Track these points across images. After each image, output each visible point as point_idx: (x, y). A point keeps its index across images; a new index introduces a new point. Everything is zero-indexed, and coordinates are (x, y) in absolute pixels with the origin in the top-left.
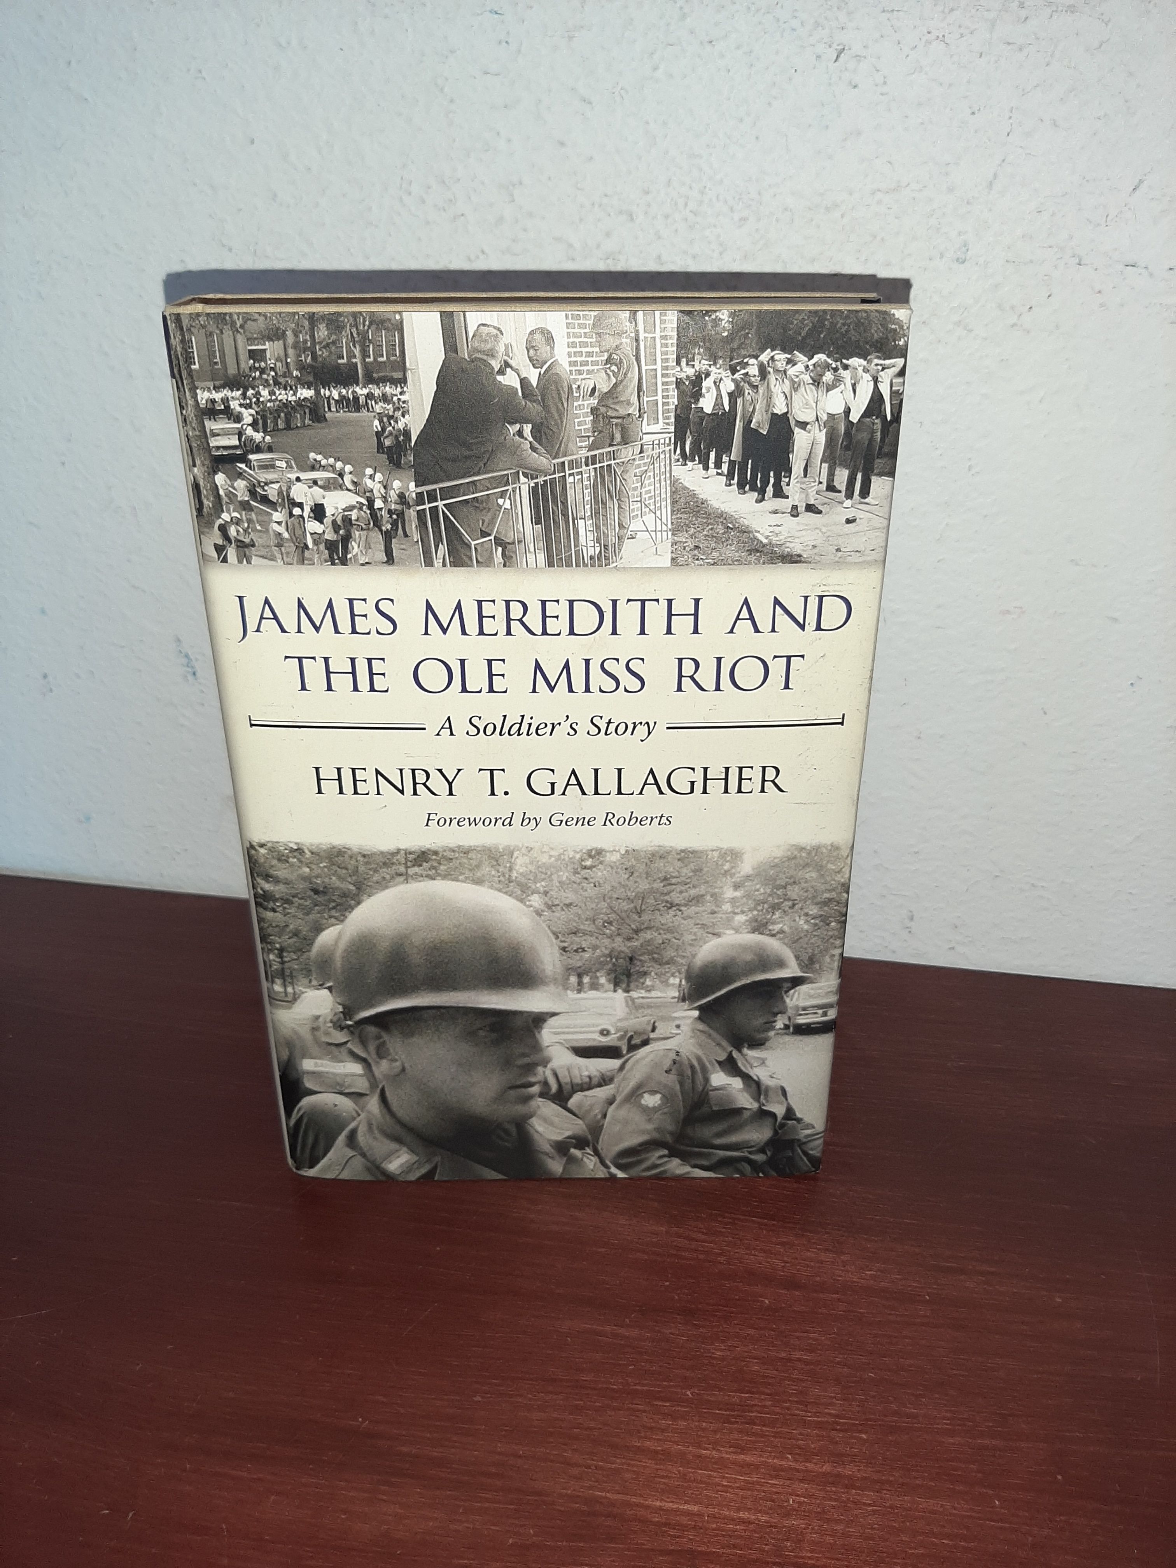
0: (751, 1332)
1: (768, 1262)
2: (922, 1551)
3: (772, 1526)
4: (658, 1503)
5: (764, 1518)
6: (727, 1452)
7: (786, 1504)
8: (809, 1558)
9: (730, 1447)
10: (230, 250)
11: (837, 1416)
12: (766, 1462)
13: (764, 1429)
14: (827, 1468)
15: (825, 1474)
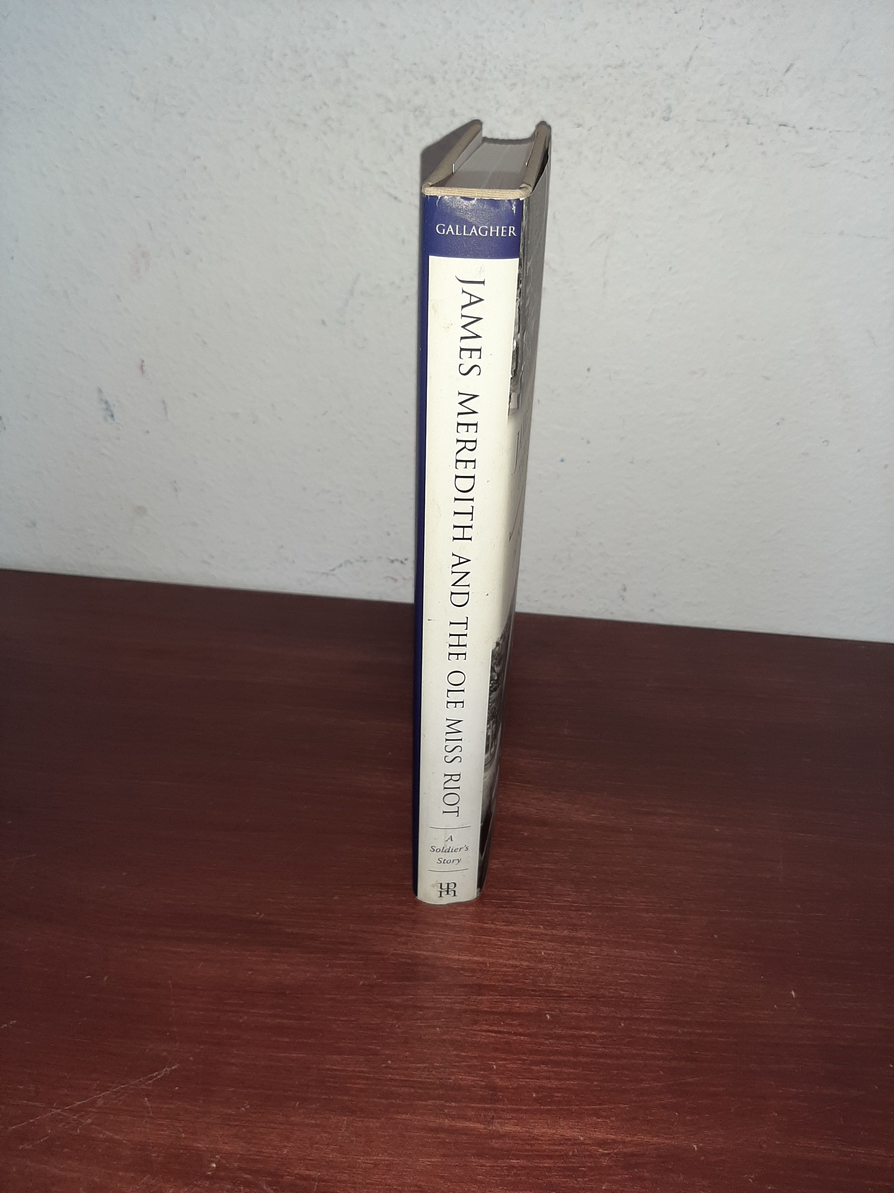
0: (516, 852)
1: (526, 810)
2: (627, 981)
3: (531, 969)
4: (457, 957)
5: (526, 963)
6: (501, 926)
7: (539, 955)
8: (555, 987)
9: (503, 922)
10: (138, 99)
11: (571, 902)
12: (527, 930)
13: (525, 910)
14: (566, 933)
15: (564, 937)
